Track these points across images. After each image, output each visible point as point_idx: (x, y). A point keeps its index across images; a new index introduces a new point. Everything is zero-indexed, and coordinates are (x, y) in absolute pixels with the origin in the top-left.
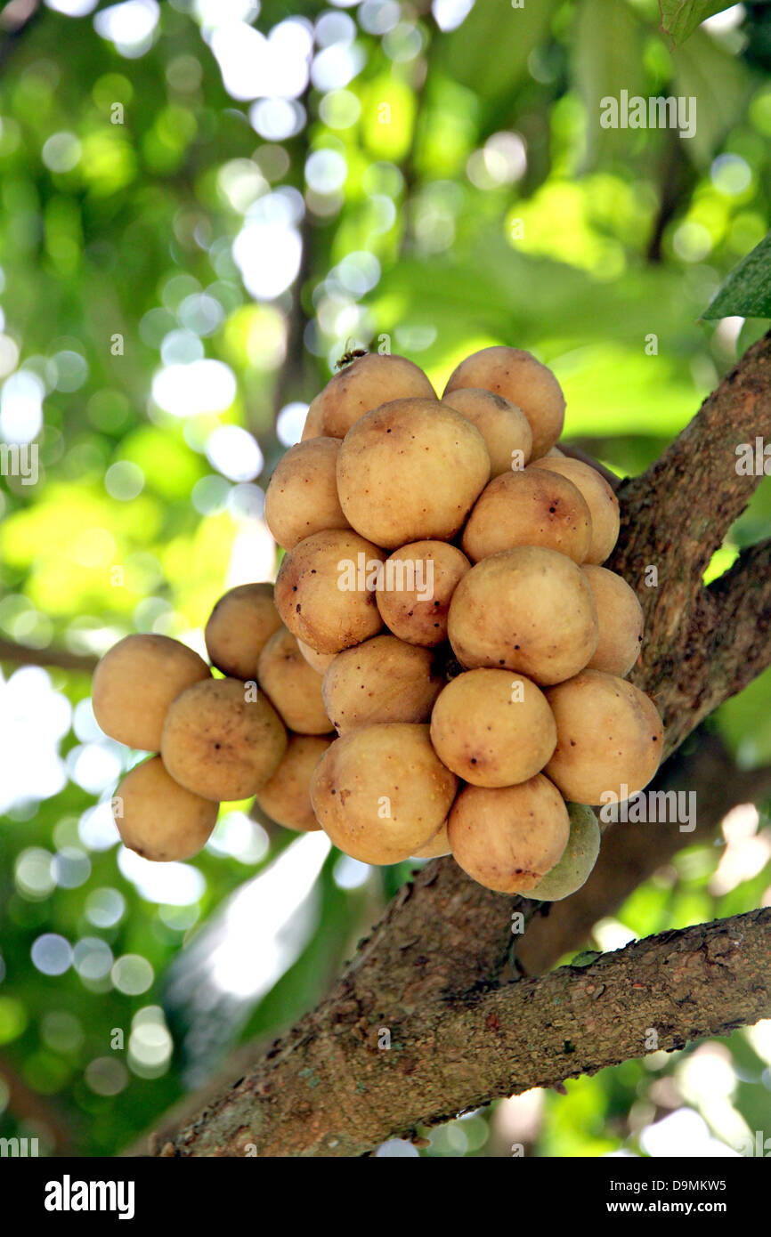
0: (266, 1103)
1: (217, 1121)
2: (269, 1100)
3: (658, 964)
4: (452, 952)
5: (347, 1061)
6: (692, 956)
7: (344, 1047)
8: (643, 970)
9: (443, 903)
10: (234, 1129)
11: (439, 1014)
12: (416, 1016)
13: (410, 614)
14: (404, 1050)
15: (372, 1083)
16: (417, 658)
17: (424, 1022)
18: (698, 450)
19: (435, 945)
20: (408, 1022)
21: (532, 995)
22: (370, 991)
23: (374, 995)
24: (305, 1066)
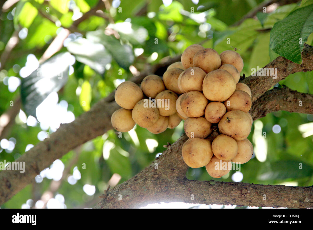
0: (134, 191)
1: (122, 192)
2: (135, 191)
3: (230, 190)
4: (179, 168)
5: (154, 187)
6: (238, 191)
7: (154, 184)
8: (226, 190)
9: (179, 157)
10: (126, 195)
11: (177, 184)
12: (171, 182)
13: (213, 118)
14: (167, 189)
15: (158, 194)
16: (209, 125)
17: (173, 184)
18: (262, 79)
19: (176, 166)
20: (169, 183)
21: (200, 187)
22: (161, 173)
23: (161, 174)
24: (144, 186)
